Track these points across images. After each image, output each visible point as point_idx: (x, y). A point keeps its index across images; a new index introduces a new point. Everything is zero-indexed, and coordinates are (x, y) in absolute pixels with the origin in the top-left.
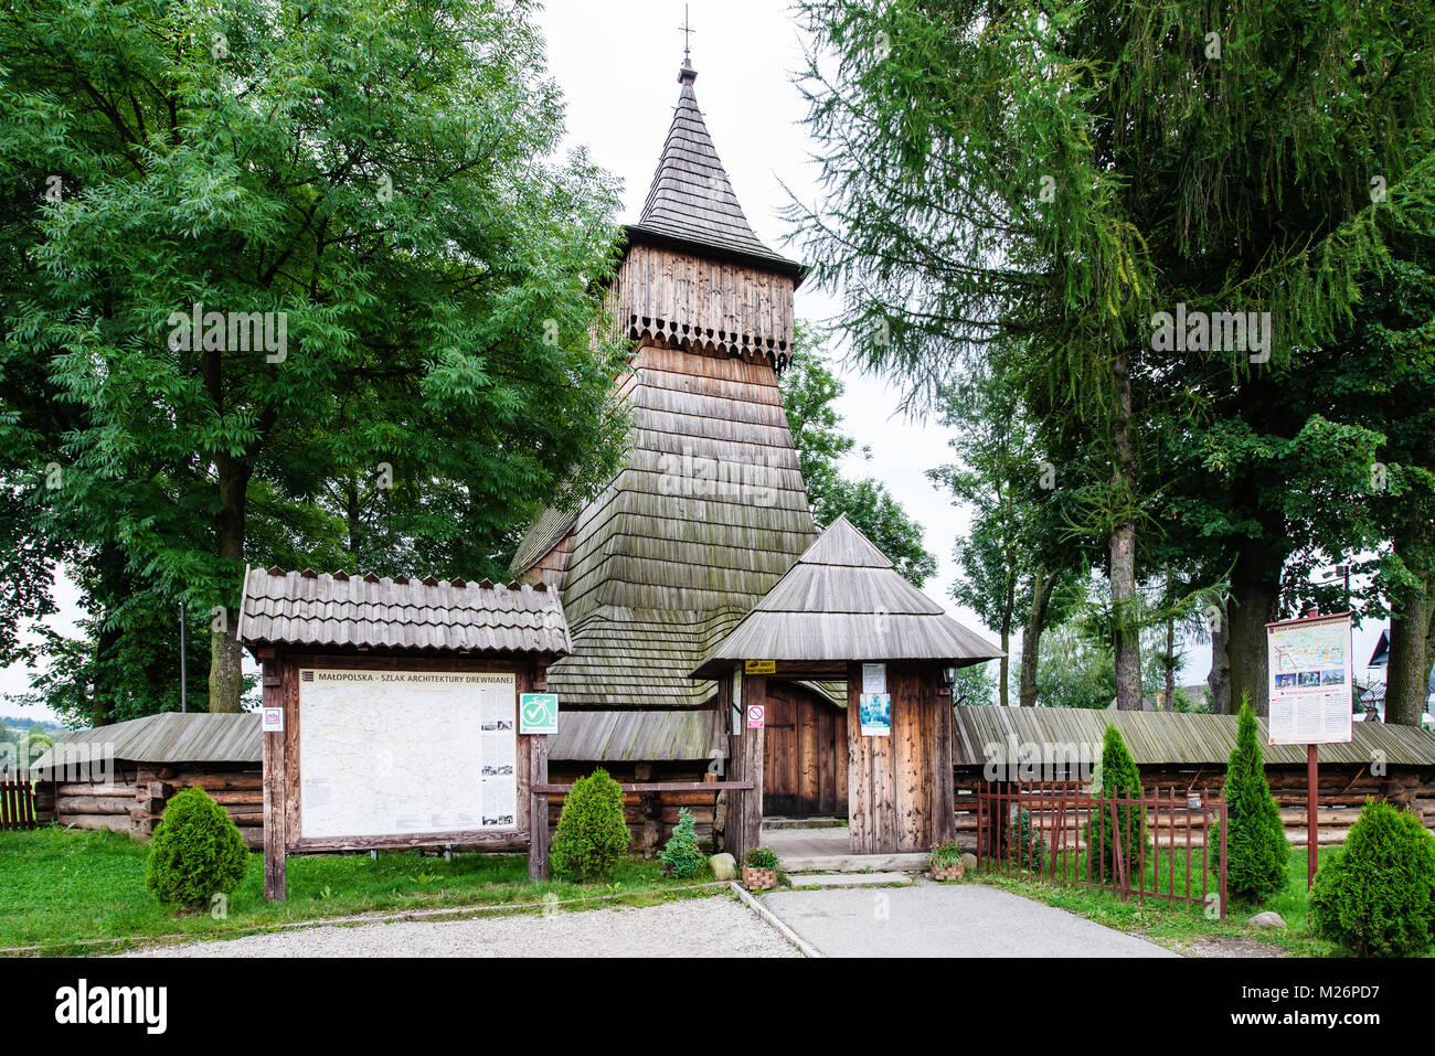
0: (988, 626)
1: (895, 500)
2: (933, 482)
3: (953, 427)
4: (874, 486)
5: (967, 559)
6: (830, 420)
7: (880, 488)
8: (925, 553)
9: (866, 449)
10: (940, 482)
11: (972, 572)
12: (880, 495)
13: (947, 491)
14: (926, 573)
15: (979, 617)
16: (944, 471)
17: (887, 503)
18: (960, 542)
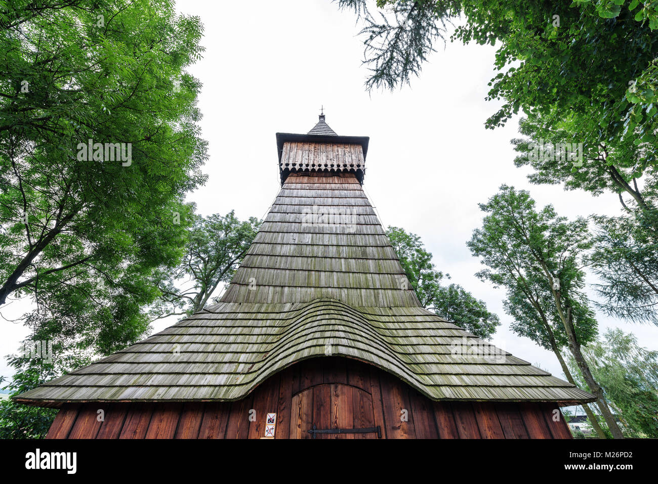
0: (543, 347)
1: (467, 291)
2: (480, 279)
3: (480, 256)
4: (455, 286)
5: (513, 312)
6: (430, 267)
7: (458, 288)
8: (490, 314)
9: (447, 275)
10: (484, 278)
11: (519, 318)
12: (459, 290)
13: (488, 282)
14: (495, 324)
15: (534, 342)
16: (484, 273)
17: (463, 292)
18: (506, 303)
